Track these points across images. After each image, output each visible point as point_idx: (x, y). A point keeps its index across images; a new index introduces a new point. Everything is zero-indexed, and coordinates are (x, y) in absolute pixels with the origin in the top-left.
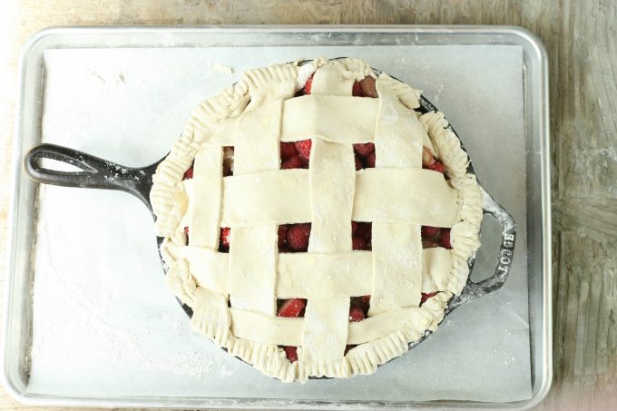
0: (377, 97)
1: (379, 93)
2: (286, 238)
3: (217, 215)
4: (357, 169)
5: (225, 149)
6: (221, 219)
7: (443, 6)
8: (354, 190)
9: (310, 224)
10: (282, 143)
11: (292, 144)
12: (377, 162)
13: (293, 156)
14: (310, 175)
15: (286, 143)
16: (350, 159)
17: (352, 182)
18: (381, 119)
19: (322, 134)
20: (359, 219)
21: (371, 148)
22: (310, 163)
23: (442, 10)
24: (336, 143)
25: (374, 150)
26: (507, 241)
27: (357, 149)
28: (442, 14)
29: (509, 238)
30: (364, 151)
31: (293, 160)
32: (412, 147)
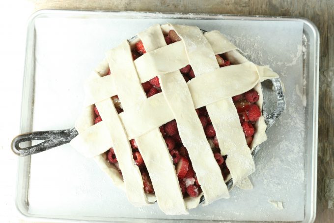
0: (181, 40)
1: (181, 37)
2: (165, 132)
3: (124, 135)
4: (187, 81)
5: (112, 98)
6: (127, 136)
7: (306, 8)
8: (190, 93)
9: (175, 120)
10: (142, 84)
11: (148, 82)
12: (195, 73)
13: (151, 88)
14: (164, 95)
15: (145, 83)
16: (181, 77)
17: (187, 89)
18: (188, 50)
19: (161, 71)
20: (199, 107)
21: (189, 68)
22: (162, 89)
23: (305, 10)
24: (171, 73)
25: (191, 68)
26: (277, 86)
27: (182, 71)
28: (305, 12)
29: (277, 85)
30: (186, 71)
31: (152, 91)
32: (210, 58)
